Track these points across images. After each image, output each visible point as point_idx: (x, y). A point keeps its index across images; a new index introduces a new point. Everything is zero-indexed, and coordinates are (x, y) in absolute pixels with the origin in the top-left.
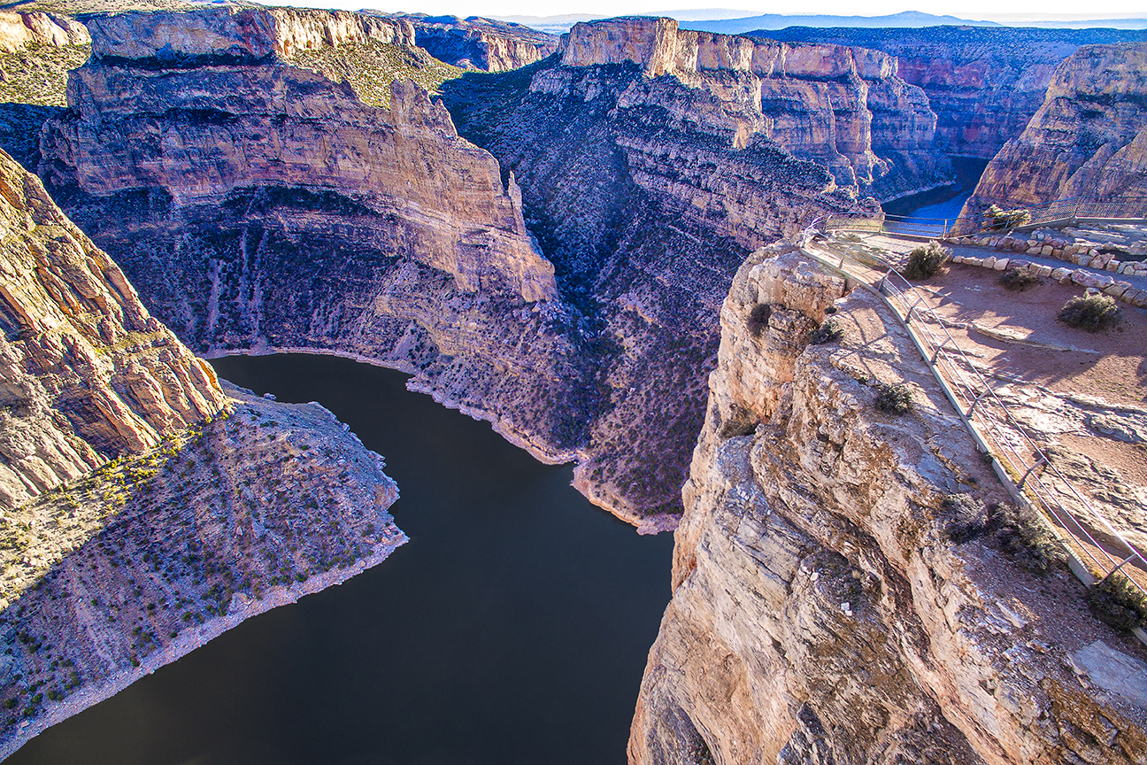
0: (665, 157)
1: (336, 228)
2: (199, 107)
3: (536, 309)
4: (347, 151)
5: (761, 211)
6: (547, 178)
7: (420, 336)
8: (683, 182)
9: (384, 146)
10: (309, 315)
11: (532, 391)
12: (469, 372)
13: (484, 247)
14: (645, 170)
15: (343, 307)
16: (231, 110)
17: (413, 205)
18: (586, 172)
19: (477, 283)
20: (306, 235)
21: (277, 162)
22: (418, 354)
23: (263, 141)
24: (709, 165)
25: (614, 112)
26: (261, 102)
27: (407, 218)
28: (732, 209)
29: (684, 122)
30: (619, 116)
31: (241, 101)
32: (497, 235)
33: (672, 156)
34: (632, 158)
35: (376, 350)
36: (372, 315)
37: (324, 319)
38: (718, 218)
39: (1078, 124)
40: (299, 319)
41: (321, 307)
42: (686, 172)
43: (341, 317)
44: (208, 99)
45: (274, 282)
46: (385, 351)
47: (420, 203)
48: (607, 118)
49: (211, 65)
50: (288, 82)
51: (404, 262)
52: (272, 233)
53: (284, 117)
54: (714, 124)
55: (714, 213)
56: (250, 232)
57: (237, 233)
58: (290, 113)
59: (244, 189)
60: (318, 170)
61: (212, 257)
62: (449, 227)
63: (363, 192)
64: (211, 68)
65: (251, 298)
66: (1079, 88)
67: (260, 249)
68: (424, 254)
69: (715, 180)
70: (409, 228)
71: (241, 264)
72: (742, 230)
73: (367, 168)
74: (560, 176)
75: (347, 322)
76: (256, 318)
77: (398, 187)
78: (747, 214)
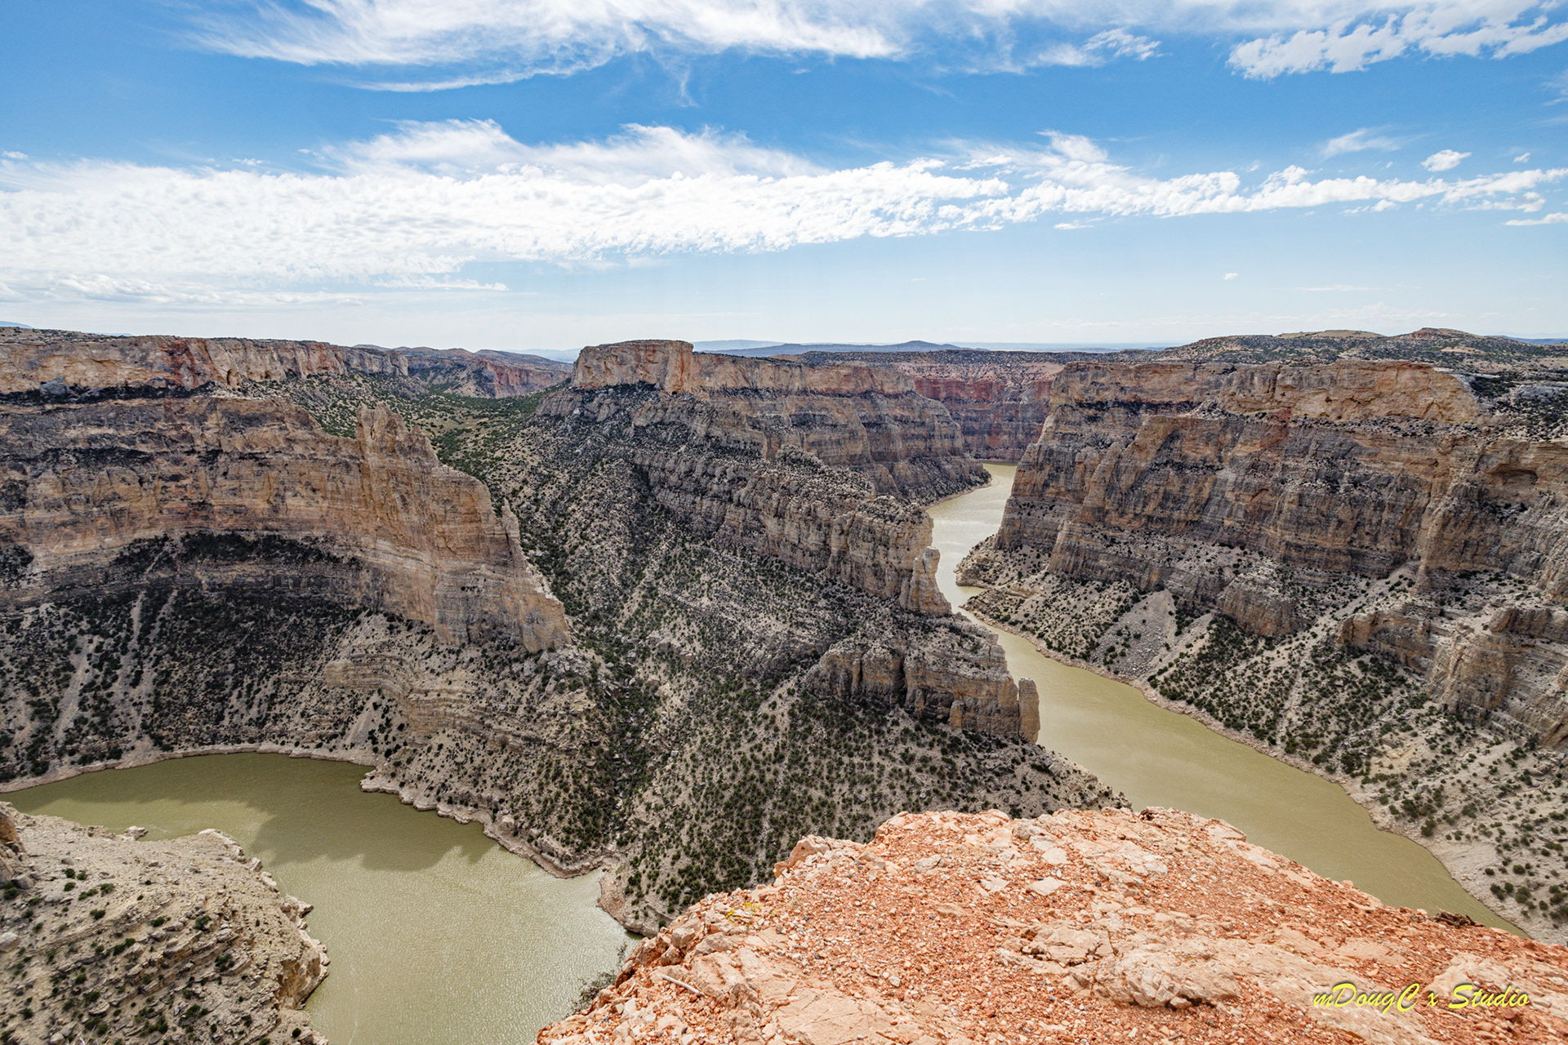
0: (690, 473)
1: (277, 581)
2: (94, 446)
3: (545, 656)
4: (298, 488)
5: (803, 525)
6: (554, 503)
7: (386, 711)
8: (713, 498)
9: (347, 478)
10: (223, 700)
11: (539, 773)
12: (452, 755)
13: (472, 589)
14: (670, 488)
15: (277, 683)
16: (142, 448)
17: (384, 545)
18: (602, 495)
19: (464, 634)
20: (233, 592)
21: (203, 505)
22: (381, 737)
23: (184, 482)
24: (740, 479)
25: (630, 431)
26: (187, 437)
27: (374, 561)
28: (771, 525)
29: (708, 437)
30: (636, 434)
31: (159, 437)
32: (489, 573)
33: (699, 470)
34: (654, 476)
35: (321, 737)
36: (319, 689)
37: (247, 703)
38: (756, 534)
39: (1085, 428)
40: (209, 706)
41: (245, 685)
42: (715, 487)
43: (274, 696)
44: (110, 437)
45: (175, 659)
46: (335, 736)
47: (393, 541)
48: (623, 438)
49: (121, 398)
50: (225, 413)
51: (369, 615)
52: (182, 593)
53: (216, 453)
54: (740, 438)
55: (752, 530)
56: (149, 595)
57: (128, 598)
58: (225, 448)
59: (149, 540)
60: (258, 511)
61: (82, 632)
62: (428, 568)
63: (316, 533)
64: (120, 401)
65: (135, 684)
66: (1076, 397)
67: (161, 616)
68: (396, 603)
69: (748, 493)
70: (377, 573)
71: (128, 639)
72: (784, 546)
73: (325, 504)
74: (571, 500)
75: (281, 702)
76: (139, 711)
77: (364, 525)
78: (787, 528)
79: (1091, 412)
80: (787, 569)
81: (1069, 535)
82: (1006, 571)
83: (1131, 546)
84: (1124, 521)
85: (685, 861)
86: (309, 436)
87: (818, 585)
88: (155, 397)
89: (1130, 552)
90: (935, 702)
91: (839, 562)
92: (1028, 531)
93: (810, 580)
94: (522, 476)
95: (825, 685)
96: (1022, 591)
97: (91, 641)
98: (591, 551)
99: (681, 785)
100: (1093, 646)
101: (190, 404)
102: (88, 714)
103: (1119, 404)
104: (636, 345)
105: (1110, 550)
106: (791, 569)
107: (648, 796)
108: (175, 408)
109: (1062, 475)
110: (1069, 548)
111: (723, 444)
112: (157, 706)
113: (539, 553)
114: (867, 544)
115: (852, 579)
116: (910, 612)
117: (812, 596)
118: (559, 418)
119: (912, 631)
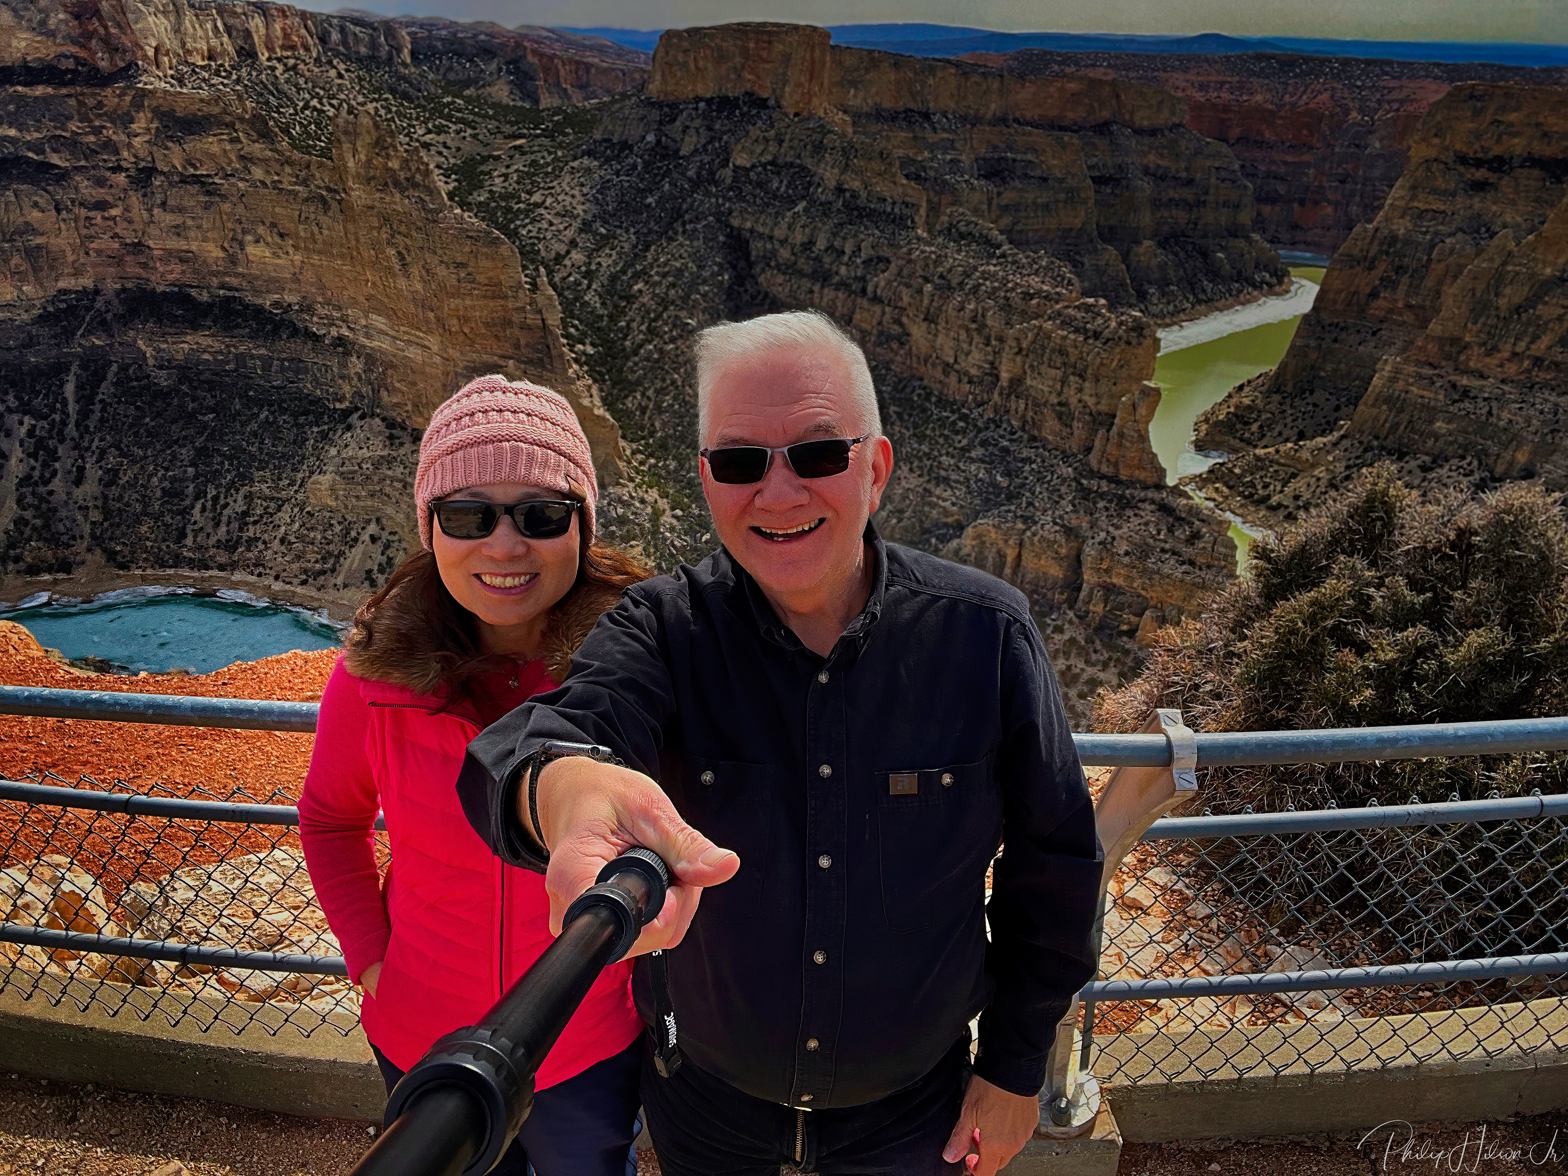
0: (809, 245)
1: (240, 359)
4: (261, 230)
5: (963, 336)
6: (614, 278)
7: (387, 546)
8: (837, 287)
9: (324, 220)
10: (185, 512)
14: (778, 267)
15: (249, 497)
16: (55, 159)
17: (379, 321)
18: (680, 272)
20: (186, 372)
21: (138, 247)
23: (114, 212)
24: (880, 259)
25: (727, 174)
26: (110, 146)
27: (367, 342)
28: (918, 331)
29: (840, 190)
30: (735, 179)
31: (72, 145)
33: (821, 244)
34: (757, 247)
35: (305, 571)
36: (302, 510)
37: (213, 519)
38: (895, 345)
39: (1461, 200)
40: (168, 519)
41: (209, 496)
42: (843, 270)
43: (245, 514)
44: (13, 141)
45: (123, 455)
46: (323, 572)
47: (388, 317)
48: (716, 184)
49: (19, 83)
50: (158, 113)
51: (362, 417)
52: (124, 368)
53: (151, 171)
54: (886, 194)
55: (889, 338)
56: (84, 367)
57: (59, 369)
58: (161, 166)
59: (76, 292)
60: (210, 261)
61: (9, 410)
62: (437, 359)
63: (291, 298)
64: (20, 88)
65: (79, 481)
66: (1458, 146)
67: (101, 396)
68: (397, 405)
69: (889, 282)
70: (371, 360)
71: (64, 423)
72: (934, 365)
73: (298, 258)
74: (636, 276)
75: (255, 523)
76: (86, 517)
77: (351, 291)
78: (940, 339)
79: (1480, 174)
80: (934, 399)
81: (1393, 380)
82: (1278, 428)
83: (1494, 404)
84: (1493, 361)
86: (270, 154)
87: (975, 426)
88: (64, 84)
89: (1490, 413)
90: (1121, 607)
91: (1009, 395)
92: (1329, 367)
93: (964, 418)
94: (569, 234)
96: (1299, 460)
97: (21, 423)
98: (661, 351)
101: (110, 96)
102: (28, 514)
103: (1532, 161)
104: (742, 30)
105: (1455, 409)
106: (940, 400)
108: (91, 102)
109: (1405, 280)
110: (1388, 400)
111: (862, 202)
112: (107, 514)
113: (590, 350)
114: (1053, 372)
115: (1025, 422)
116: (1103, 477)
117: (965, 442)
118: (625, 146)
119: (1101, 505)
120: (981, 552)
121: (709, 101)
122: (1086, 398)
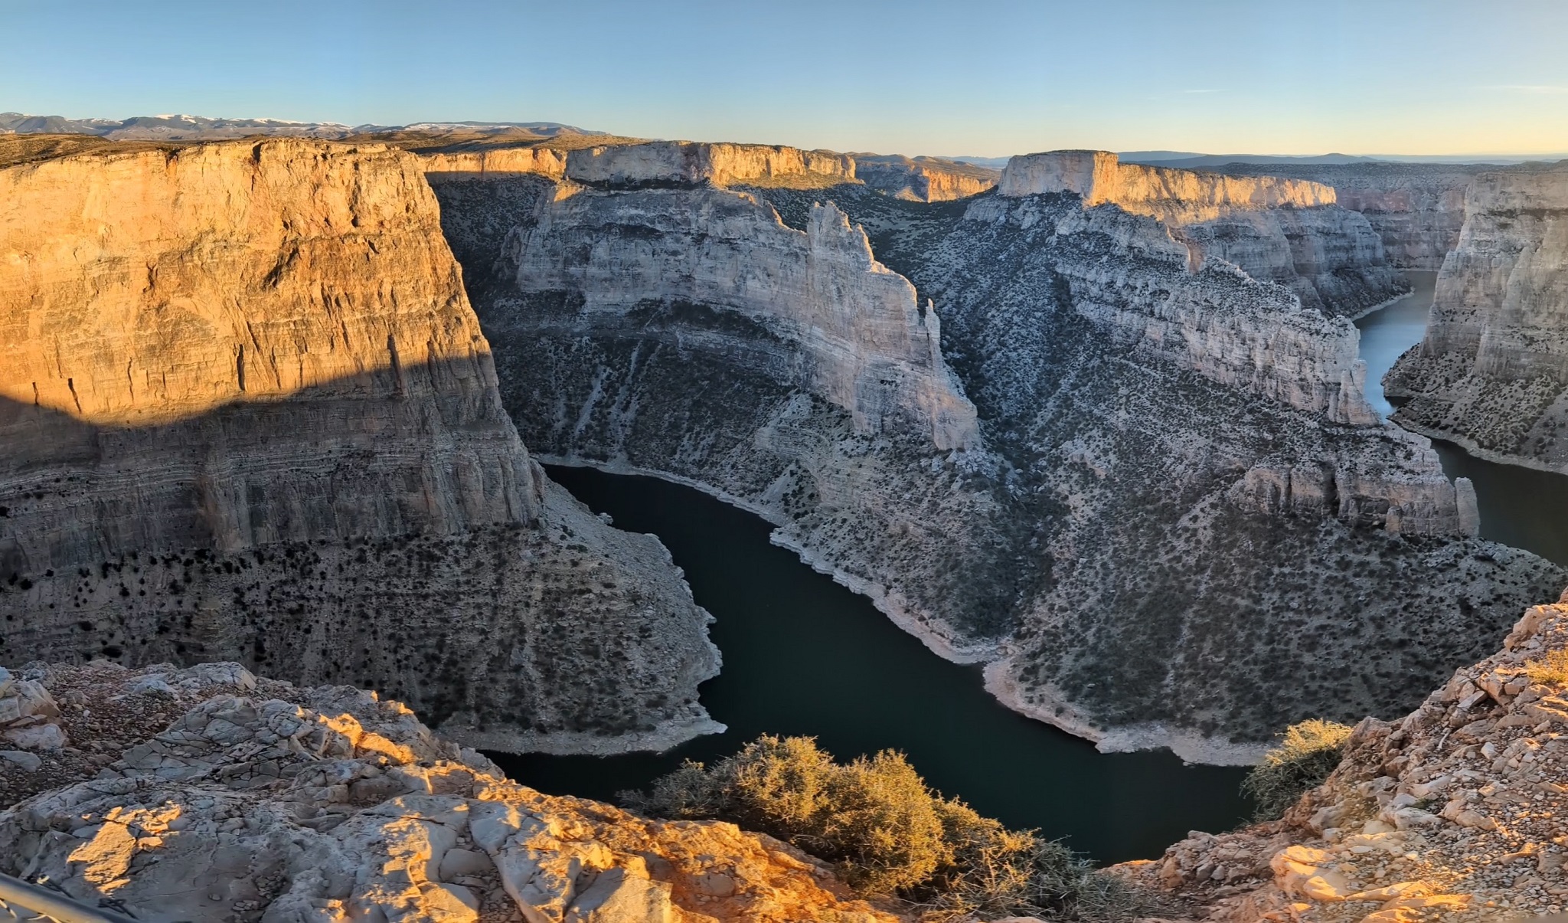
0: (1110, 284)
1: (730, 349)
2: (632, 223)
3: (952, 457)
4: (758, 272)
5: (1226, 339)
6: (975, 308)
7: (800, 479)
8: (1134, 310)
9: (795, 267)
10: (679, 438)
11: (938, 561)
12: (853, 530)
13: (890, 383)
14: (1090, 299)
15: (718, 436)
16: (658, 227)
17: (818, 331)
18: (1021, 303)
19: (878, 424)
20: (698, 353)
21: (688, 278)
22: (793, 500)
23: (680, 257)
24: (1162, 291)
25: (1053, 239)
26: (687, 222)
27: (808, 344)
28: (1193, 338)
29: (1130, 248)
30: (1059, 243)
31: (668, 219)
32: (908, 370)
33: (1119, 283)
34: (1074, 286)
36: (749, 448)
37: (694, 445)
38: (1177, 348)
39: (1497, 234)
40: (668, 440)
41: (695, 430)
42: (1136, 299)
43: (713, 446)
44: (641, 217)
45: (652, 397)
46: (755, 490)
47: (826, 329)
48: (1046, 245)
49: (652, 187)
50: (715, 204)
51: (797, 392)
52: (665, 347)
53: (704, 236)
54: (1162, 249)
55: (1173, 343)
56: (644, 344)
57: (631, 343)
58: (710, 233)
59: (651, 300)
60: (726, 289)
61: (601, 363)
62: (853, 358)
63: (765, 313)
64: (651, 190)
65: (625, 409)
66: (1487, 205)
67: (649, 361)
68: (821, 386)
69: (1170, 307)
70: (809, 356)
71: (626, 374)
72: (1207, 360)
73: (776, 289)
74: (991, 305)
75: (718, 452)
76: (623, 431)
77: (803, 311)
78: (1210, 343)
79: (1503, 219)
80: (1210, 384)
81: (1492, 338)
82: (1433, 379)
83: (1548, 343)
84: (1539, 319)
85: (1091, 660)
86: (771, 228)
87: (1243, 399)
88: (672, 188)
89: (1547, 348)
90: (1370, 510)
91: (1264, 377)
92: (1453, 337)
93: (1233, 395)
94: (946, 278)
95: (1251, 499)
96: (1451, 396)
97: (605, 370)
98: (1008, 358)
99: (1089, 591)
100: (1523, 440)
101: (692, 194)
102: (594, 423)
103: (1525, 210)
104: (1061, 154)
105: (1530, 349)
106: (1214, 384)
107: (1051, 597)
108: (683, 198)
109: (1481, 280)
110: (1492, 350)
111: (1146, 255)
112: (635, 431)
113: (957, 356)
114: (1292, 359)
115: (1278, 394)
116: (1340, 425)
117: (1237, 412)
118: (985, 223)
119: (1342, 444)
120: (1260, 487)
121: (1040, 196)
122: (1318, 374)
